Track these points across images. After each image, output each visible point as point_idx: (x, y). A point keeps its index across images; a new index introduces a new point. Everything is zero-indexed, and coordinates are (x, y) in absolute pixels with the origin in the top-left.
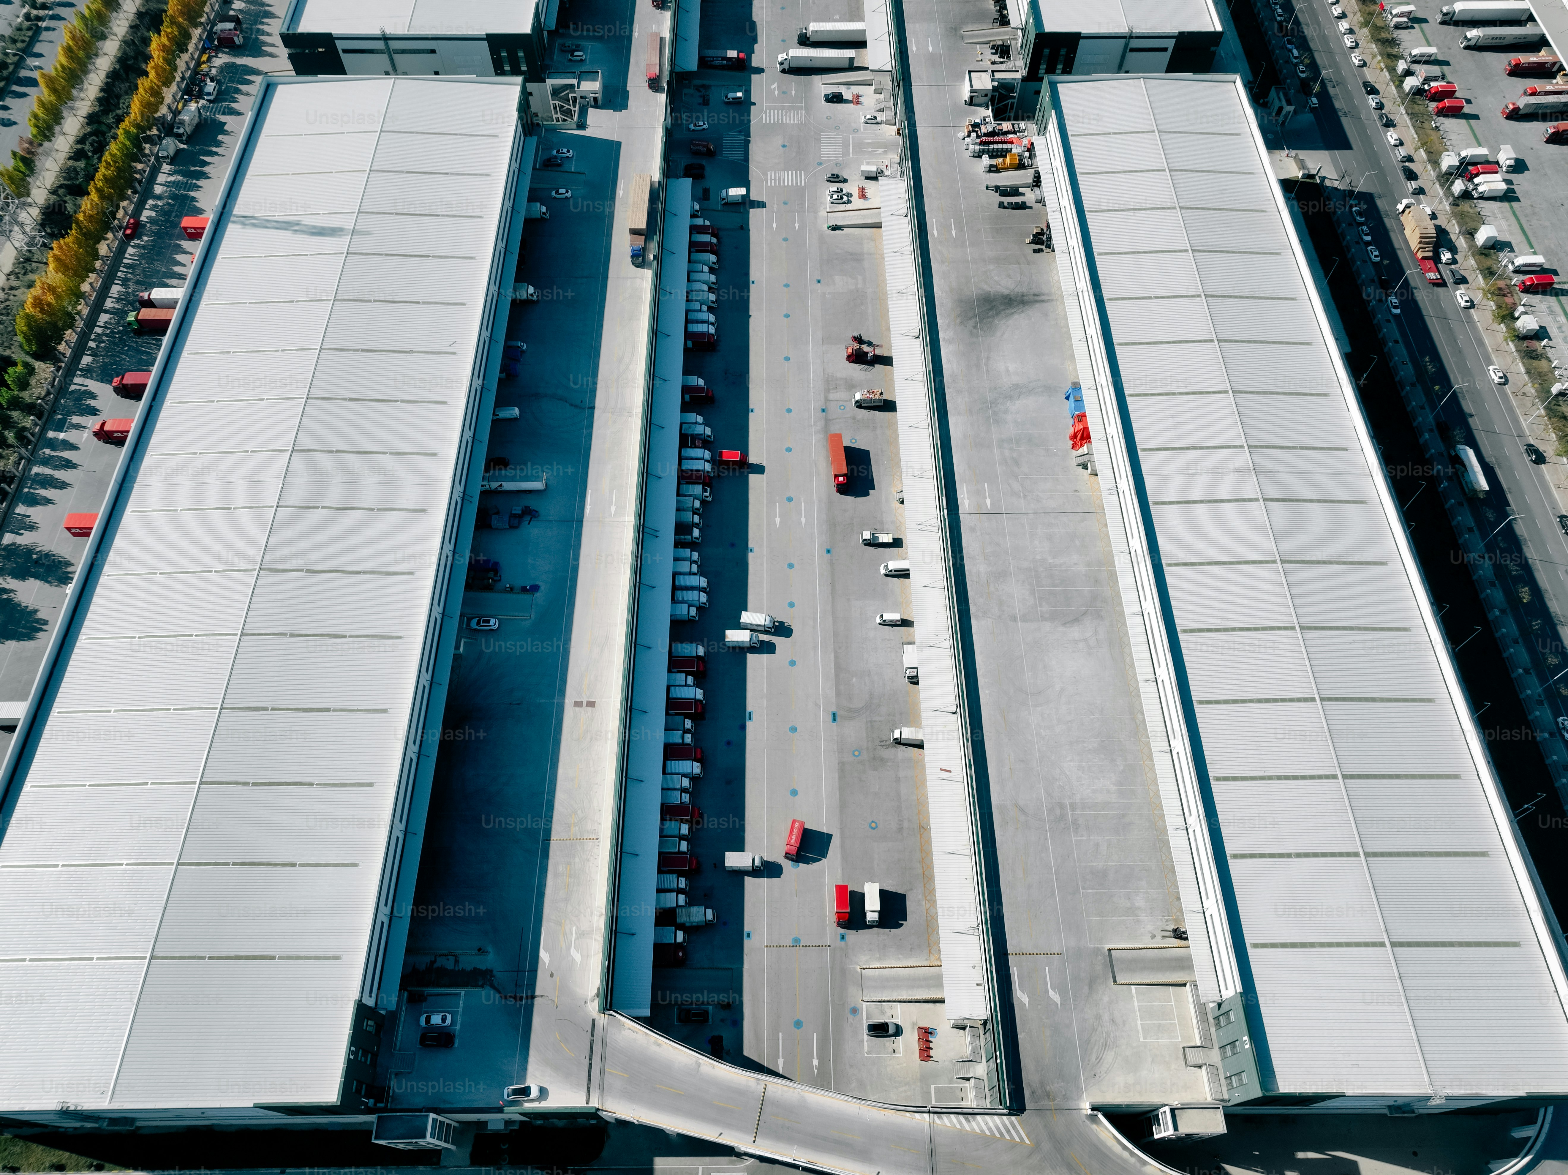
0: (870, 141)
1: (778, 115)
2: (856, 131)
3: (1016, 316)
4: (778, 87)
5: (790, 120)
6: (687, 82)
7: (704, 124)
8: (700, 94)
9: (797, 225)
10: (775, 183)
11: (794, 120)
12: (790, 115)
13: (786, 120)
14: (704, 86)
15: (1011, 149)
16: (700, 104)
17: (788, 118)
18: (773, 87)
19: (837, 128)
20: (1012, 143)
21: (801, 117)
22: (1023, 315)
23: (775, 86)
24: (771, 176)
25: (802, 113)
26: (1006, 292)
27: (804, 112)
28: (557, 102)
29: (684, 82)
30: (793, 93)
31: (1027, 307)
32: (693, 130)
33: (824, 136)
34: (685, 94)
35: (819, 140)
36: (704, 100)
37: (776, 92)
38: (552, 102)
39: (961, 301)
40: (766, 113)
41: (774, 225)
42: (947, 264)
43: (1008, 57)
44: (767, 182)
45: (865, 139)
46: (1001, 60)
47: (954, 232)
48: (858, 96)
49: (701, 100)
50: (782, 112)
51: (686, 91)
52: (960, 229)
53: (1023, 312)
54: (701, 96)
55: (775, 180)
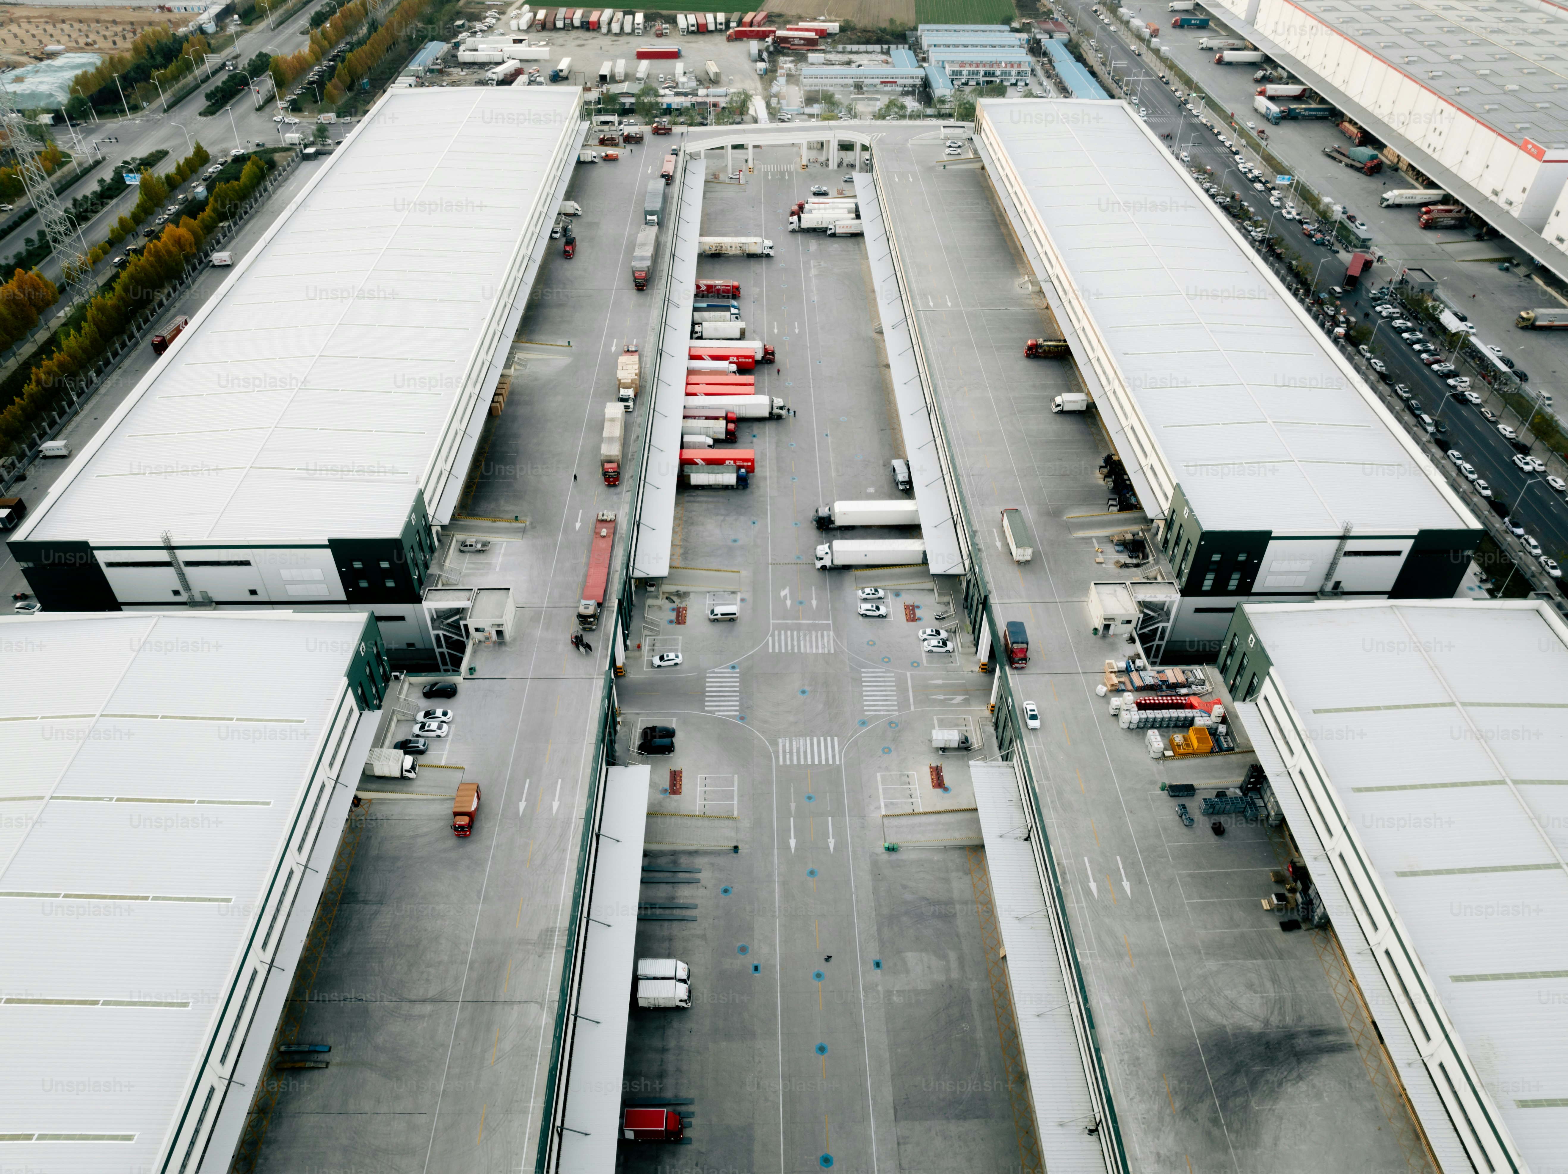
0: (940, 682)
1: (792, 640)
2: (916, 664)
3: (1289, 1089)
4: (791, 593)
5: (811, 647)
6: (653, 589)
7: (677, 657)
8: (674, 606)
9: (831, 842)
10: (791, 760)
11: (817, 647)
12: (811, 637)
13: (805, 646)
14: (678, 594)
15: (1193, 718)
16: (671, 622)
17: (808, 645)
18: (783, 593)
19: (886, 660)
20: (1191, 706)
21: (828, 642)
22: (1303, 1086)
23: (785, 592)
24: (784, 746)
25: (828, 636)
26: (1256, 1027)
27: (832, 633)
28: (441, 633)
29: (649, 589)
30: (814, 603)
31: (1304, 1065)
32: (659, 666)
33: (866, 674)
34: (649, 606)
35: (858, 681)
36: (678, 616)
37: (789, 602)
38: (433, 633)
39: (1173, 1052)
40: (773, 636)
41: (793, 843)
42: (1127, 959)
43: (1145, 557)
44: (777, 758)
45: (932, 679)
46: (1135, 561)
47: (1126, 885)
48: (913, 606)
49: (673, 616)
50: (798, 633)
51: (650, 602)
52: (1137, 880)
53: (1300, 1078)
54: (673, 610)
55: (791, 753)
